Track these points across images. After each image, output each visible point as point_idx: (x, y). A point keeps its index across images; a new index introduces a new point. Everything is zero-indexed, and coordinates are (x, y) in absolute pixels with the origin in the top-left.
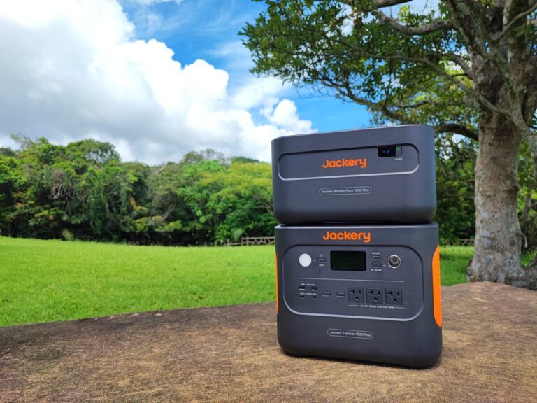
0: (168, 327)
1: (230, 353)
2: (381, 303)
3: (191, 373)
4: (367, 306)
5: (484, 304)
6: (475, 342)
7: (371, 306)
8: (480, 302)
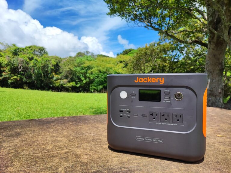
0: (70, 123)
1: (100, 135)
3: (82, 144)
5: (214, 116)
6: (214, 132)
8: (213, 115)
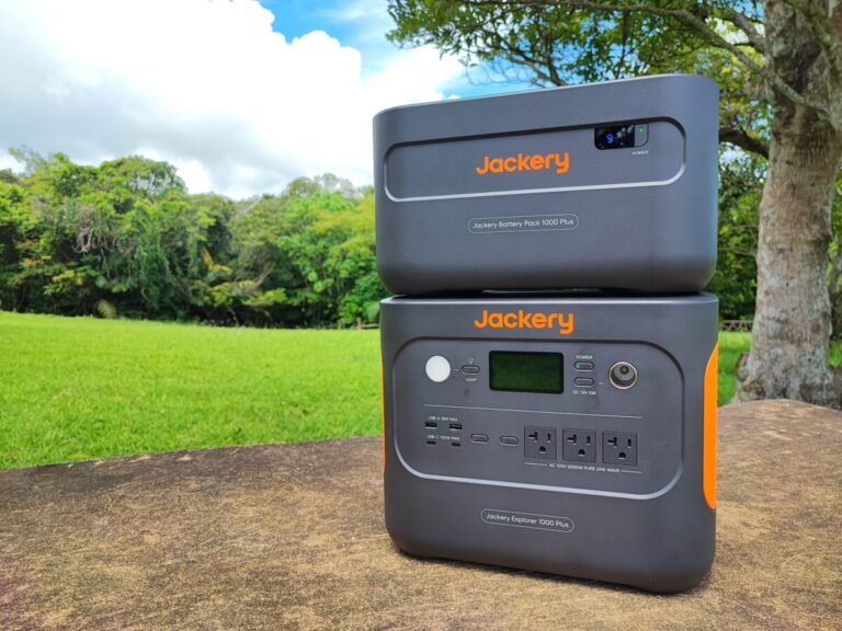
2: (593, 462)
4: (564, 466)
5: (783, 444)
7: (570, 467)
